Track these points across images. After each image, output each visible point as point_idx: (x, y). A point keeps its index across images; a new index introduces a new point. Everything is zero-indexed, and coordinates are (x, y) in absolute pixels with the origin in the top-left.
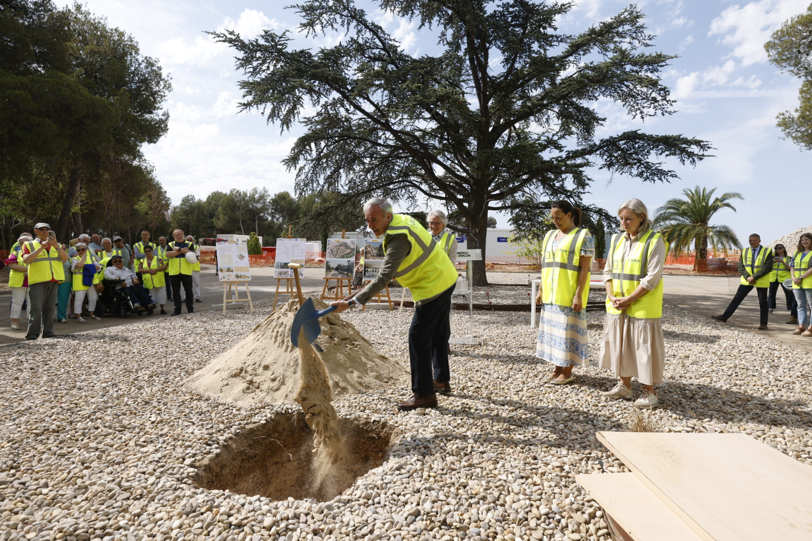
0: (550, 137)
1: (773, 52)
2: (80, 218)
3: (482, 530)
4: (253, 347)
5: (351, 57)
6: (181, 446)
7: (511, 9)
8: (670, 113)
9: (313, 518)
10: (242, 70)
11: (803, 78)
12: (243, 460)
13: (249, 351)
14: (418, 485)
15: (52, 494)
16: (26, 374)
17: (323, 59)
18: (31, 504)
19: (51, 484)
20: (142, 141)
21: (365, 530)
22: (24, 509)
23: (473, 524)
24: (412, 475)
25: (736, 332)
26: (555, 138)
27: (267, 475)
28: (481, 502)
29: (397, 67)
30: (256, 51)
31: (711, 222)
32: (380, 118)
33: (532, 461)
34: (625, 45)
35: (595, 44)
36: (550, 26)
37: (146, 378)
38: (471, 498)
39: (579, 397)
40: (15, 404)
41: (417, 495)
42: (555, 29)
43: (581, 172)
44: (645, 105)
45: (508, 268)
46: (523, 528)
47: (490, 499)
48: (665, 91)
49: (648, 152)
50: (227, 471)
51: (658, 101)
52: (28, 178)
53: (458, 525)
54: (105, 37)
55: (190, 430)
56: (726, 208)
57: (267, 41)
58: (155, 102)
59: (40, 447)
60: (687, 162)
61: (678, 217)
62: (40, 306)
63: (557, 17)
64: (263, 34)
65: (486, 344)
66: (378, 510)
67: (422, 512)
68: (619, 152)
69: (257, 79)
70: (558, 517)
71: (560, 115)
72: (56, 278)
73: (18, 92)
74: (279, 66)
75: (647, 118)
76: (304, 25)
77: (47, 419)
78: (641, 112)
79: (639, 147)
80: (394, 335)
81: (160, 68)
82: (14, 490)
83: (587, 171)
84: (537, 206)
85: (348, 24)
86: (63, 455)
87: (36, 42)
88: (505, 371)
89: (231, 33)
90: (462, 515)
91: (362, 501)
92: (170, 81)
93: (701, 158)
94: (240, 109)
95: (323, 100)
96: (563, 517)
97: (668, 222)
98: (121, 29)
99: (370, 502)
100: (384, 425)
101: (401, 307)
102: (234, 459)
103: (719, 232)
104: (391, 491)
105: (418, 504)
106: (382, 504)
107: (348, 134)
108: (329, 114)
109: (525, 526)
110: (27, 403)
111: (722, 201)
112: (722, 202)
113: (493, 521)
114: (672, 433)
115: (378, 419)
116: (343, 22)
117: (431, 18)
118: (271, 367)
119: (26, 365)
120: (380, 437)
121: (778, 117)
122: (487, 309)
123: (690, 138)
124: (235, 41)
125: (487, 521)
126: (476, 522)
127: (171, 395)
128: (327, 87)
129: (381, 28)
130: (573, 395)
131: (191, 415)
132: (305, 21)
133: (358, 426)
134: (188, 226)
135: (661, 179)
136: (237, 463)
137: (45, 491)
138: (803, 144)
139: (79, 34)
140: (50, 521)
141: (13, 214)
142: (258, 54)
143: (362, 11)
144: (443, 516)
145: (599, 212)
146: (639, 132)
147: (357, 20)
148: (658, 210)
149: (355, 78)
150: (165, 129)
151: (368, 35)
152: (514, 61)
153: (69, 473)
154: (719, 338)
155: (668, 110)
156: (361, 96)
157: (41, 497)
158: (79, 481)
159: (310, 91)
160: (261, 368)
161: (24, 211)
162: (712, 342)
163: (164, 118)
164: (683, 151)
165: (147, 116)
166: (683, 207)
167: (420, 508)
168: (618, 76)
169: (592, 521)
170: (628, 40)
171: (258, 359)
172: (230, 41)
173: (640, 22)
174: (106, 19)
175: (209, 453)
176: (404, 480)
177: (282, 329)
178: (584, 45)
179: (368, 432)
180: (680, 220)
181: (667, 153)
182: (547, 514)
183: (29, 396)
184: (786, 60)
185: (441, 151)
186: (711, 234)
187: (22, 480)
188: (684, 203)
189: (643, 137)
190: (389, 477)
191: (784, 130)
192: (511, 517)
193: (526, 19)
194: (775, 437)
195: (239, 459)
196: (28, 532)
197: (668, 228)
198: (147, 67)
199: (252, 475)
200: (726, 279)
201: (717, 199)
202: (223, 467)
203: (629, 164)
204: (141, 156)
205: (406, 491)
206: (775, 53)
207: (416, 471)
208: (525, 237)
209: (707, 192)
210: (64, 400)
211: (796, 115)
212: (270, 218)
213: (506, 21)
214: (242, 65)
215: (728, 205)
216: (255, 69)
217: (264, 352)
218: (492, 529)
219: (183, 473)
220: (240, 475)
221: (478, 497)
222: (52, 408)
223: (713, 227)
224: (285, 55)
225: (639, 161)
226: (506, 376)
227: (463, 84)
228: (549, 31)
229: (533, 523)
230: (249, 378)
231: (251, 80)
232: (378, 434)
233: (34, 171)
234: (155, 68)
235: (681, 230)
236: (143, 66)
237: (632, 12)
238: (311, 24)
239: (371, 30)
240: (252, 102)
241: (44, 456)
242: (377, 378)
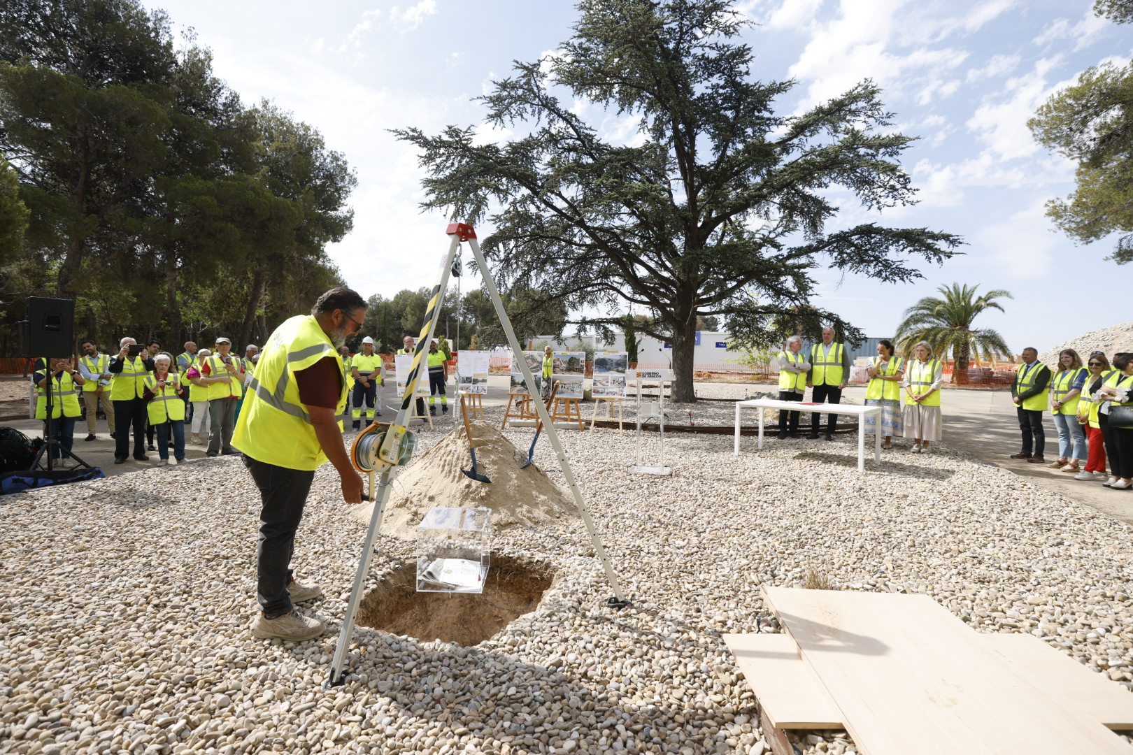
0: (767, 234)
1: (1038, 131)
2: (264, 321)
3: (622, 685)
4: (420, 476)
5: (543, 148)
6: (339, 580)
7: (721, 91)
8: (912, 203)
9: (456, 662)
10: (425, 168)
11: (1077, 161)
12: (401, 596)
13: (416, 480)
14: (567, 634)
15: (218, 621)
16: (203, 495)
17: (510, 153)
18: (199, 629)
19: (217, 611)
20: (325, 241)
21: (504, 678)
22: (193, 634)
23: (615, 679)
24: (562, 623)
25: (976, 466)
26: (772, 235)
27: (426, 612)
28: (628, 655)
29: (593, 158)
30: (440, 147)
31: (973, 326)
32: (574, 215)
33: (695, 614)
34: (859, 125)
35: (823, 124)
36: (766, 109)
37: (315, 504)
38: (618, 651)
39: (766, 542)
40: (191, 527)
41: (564, 645)
42: (771, 112)
43: (803, 274)
44: (883, 194)
45: (728, 378)
46: (665, 686)
47: (638, 653)
48: (905, 180)
49: (887, 248)
50: (384, 607)
51: (897, 190)
52: (215, 280)
53: (598, 679)
54: (291, 133)
55: (350, 563)
56: (992, 309)
57: (451, 136)
58: (340, 198)
59: (211, 574)
60: (934, 260)
61: (932, 319)
62: (219, 422)
63: (776, 97)
64: (447, 129)
65: (678, 476)
66: (522, 658)
67: (564, 663)
68: (853, 248)
69: (441, 176)
70: (704, 676)
71: (782, 206)
72: (234, 394)
73: (203, 198)
74: (464, 162)
75: (884, 210)
76: (491, 117)
77: (219, 544)
78: (878, 203)
79: (875, 243)
80: (578, 461)
81: (345, 163)
82: (185, 614)
83: (810, 273)
84: (755, 311)
85: (540, 113)
86: (229, 583)
87: (224, 145)
88: (692, 508)
89: (413, 130)
90: (605, 668)
91: (507, 647)
92: (356, 176)
93: (949, 255)
94: (422, 209)
95: (511, 199)
96: (710, 677)
97: (920, 326)
98: (307, 124)
99: (516, 649)
100: (548, 566)
101: (592, 427)
102: (391, 595)
103: (983, 337)
104: (538, 639)
105: (563, 654)
106: (527, 652)
107: (540, 234)
108: (518, 212)
109: (667, 683)
110: (202, 526)
111: (986, 301)
112: (988, 301)
113: (636, 676)
114: (850, 591)
115: (541, 559)
116: (534, 111)
117: (631, 104)
118: (436, 499)
119: (204, 484)
120: (542, 579)
121: (1046, 205)
122: (688, 432)
123: (936, 232)
124: (417, 138)
125: (629, 676)
126: (618, 676)
127: (337, 524)
128: (515, 182)
129: (575, 116)
130: (760, 540)
131: (353, 547)
132: (492, 112)
133: (520, 565)
134: (375, 328)
135: (903, 279)
136: (395, 599)
137: (211, 617)
138: (1078, 238)
139: (266, 131)
140: (213, 648)
141: (200, 318)
142: (442, 151)
143: (555, 99)
144: (585, 668)
145: (830, 317)
146: (874, 226)
147: (549, 109)
148: (909, 311)
149: (545, 173)
150: (350, 227)
151: (561, 124)
152: (726, 147)
153: (233, 601)
154: (953, 472)
155: (909, 200)
156: (552, 192)
157: (208, 623)
158: (242, 610)
159: (497, 190)
160: (427, 499)
161: (210, 315)
162: (942, 478)
163: (348, 215)
164: (929, 248)
165: (332, 213)
166: (937, 308)
167: (563, 658)
168: (851, 162)
169: (739, 683)
170: (863, 118)
171: (423, 490)
172: (413, 138)
173: (877, 97)
174: (292, 113)
175: (366, 588)
176: (554, 629)
177: (449, 458)
178: (812, 125)
179: (531, 572)
180: (934, 322)
181: (909, 248)
182: (693, 673)
183: (204, 518)
184: (1054, 140)
185: (644, 251)
186: (973, 339)
187: (193, 606)
188: (940, 303)
189: (879, 231)
190: (538, 624)
191: (1055, 221)
192: (655, 674)
193: (738, 100)
194: (964, 599)
195: (397, 595)
196: (195, 656)
197: (920, 331)
198: (332, 162)
199: (410, 612)
200: (990, 393)
201: (980, 298)
202: (379, 603)
203: (866, 261)
204: (324, 257)
205: (554, 640)
206: (1041, 131)
207: (567, 619)
208: (743, 345)
209: (968, 289)
210: (235, 525)
211: (1070, 203)
212: (461, 319)
213: (716, 105)
214: (425, 163)
215: (995, 305)
216: (438, 166)
217: (430, 481)
218: (633, 685)
219: (337, 608)
220: (397, 611)
221: (626, 650)
222: (224, 533)
223: (976, 332)
224: (470, 150)
225: (877, 258)
226: (691, 513)
227: (670, 173)
228: (766, 114)
229: (676, 682)
230: (414, 509)
231: (434, 177)
232: (541, 575)
233: (220, 274)
234: (340, 163)
235: (935, 335)
236: (328, 160)
237: (867, 87)
238: (498, 115)
239: (564, 119)
240: (435, 201)
241: (213, 583)
242: (547, 512)
